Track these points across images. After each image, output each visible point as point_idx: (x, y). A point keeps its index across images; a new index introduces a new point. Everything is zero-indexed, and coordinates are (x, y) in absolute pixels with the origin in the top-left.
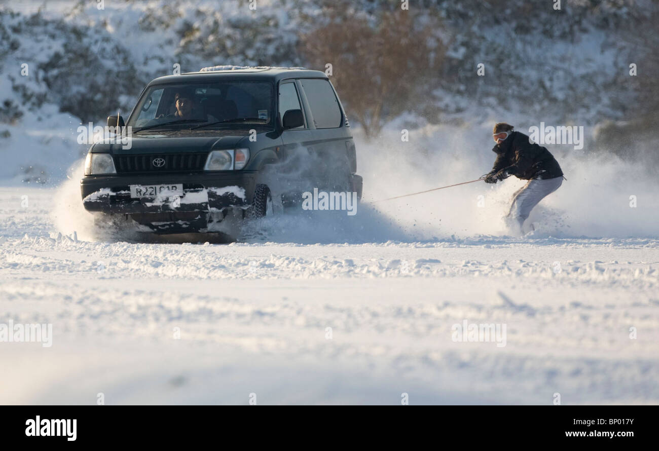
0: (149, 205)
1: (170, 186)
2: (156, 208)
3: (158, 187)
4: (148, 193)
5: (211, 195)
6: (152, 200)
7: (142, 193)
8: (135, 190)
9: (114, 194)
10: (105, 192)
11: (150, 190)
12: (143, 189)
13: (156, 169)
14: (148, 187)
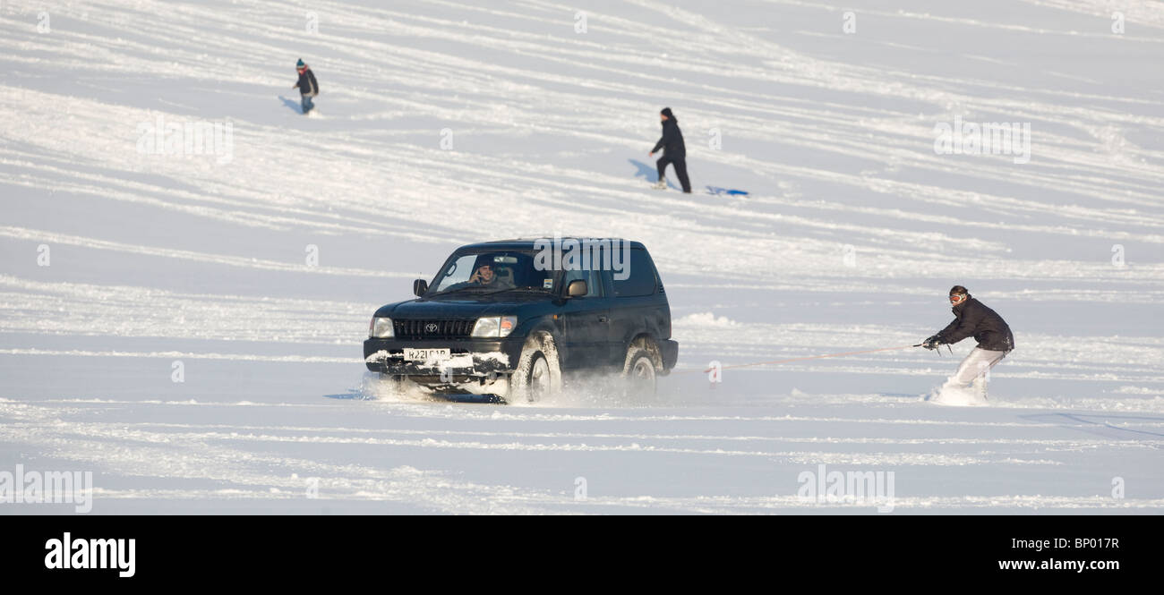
0: (421, 367)
1: (439, 350)
2: (427, 370)
3: (428, 350)
4: (420, 355)
5: (475, 360)
6: (423, 363)
7: (414, 356)
8: (409, 354)
9: (390, 356)
10: (384, 354)
11: (421, 354)
12: (415, 351)
13: (429, 333)
14: (420, 350)
